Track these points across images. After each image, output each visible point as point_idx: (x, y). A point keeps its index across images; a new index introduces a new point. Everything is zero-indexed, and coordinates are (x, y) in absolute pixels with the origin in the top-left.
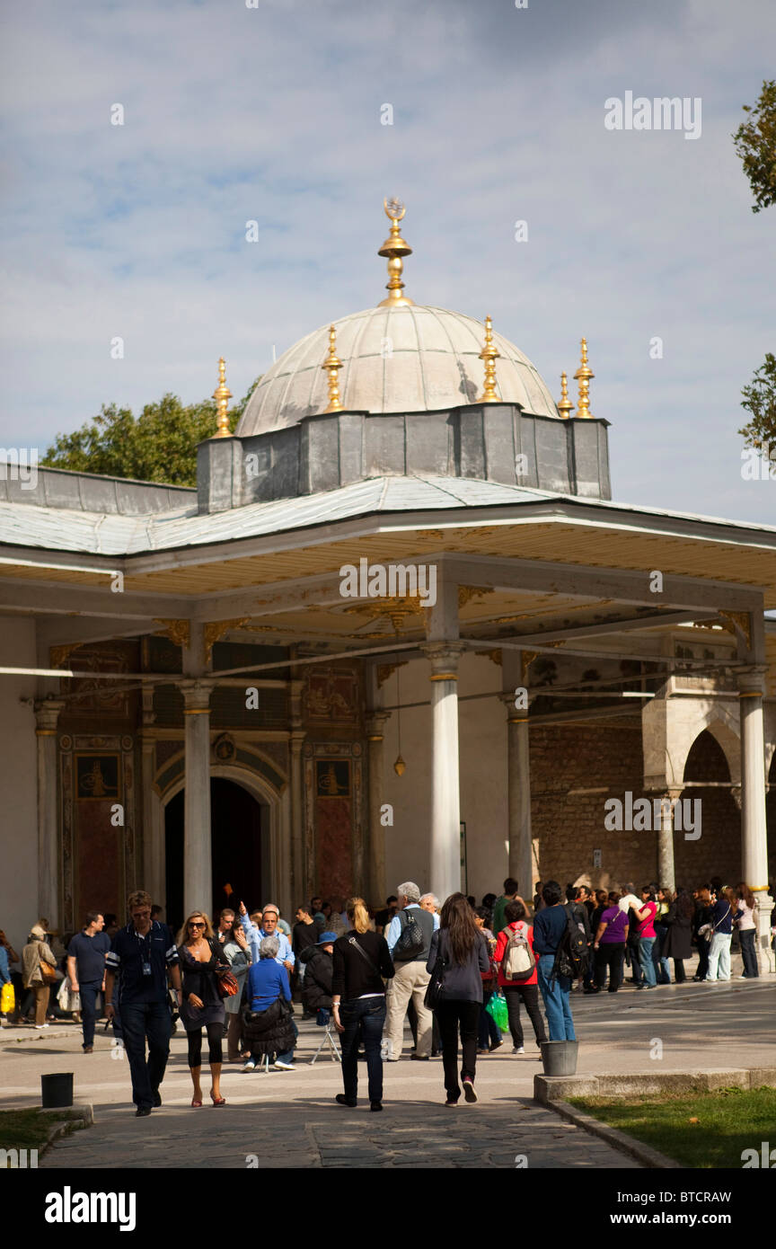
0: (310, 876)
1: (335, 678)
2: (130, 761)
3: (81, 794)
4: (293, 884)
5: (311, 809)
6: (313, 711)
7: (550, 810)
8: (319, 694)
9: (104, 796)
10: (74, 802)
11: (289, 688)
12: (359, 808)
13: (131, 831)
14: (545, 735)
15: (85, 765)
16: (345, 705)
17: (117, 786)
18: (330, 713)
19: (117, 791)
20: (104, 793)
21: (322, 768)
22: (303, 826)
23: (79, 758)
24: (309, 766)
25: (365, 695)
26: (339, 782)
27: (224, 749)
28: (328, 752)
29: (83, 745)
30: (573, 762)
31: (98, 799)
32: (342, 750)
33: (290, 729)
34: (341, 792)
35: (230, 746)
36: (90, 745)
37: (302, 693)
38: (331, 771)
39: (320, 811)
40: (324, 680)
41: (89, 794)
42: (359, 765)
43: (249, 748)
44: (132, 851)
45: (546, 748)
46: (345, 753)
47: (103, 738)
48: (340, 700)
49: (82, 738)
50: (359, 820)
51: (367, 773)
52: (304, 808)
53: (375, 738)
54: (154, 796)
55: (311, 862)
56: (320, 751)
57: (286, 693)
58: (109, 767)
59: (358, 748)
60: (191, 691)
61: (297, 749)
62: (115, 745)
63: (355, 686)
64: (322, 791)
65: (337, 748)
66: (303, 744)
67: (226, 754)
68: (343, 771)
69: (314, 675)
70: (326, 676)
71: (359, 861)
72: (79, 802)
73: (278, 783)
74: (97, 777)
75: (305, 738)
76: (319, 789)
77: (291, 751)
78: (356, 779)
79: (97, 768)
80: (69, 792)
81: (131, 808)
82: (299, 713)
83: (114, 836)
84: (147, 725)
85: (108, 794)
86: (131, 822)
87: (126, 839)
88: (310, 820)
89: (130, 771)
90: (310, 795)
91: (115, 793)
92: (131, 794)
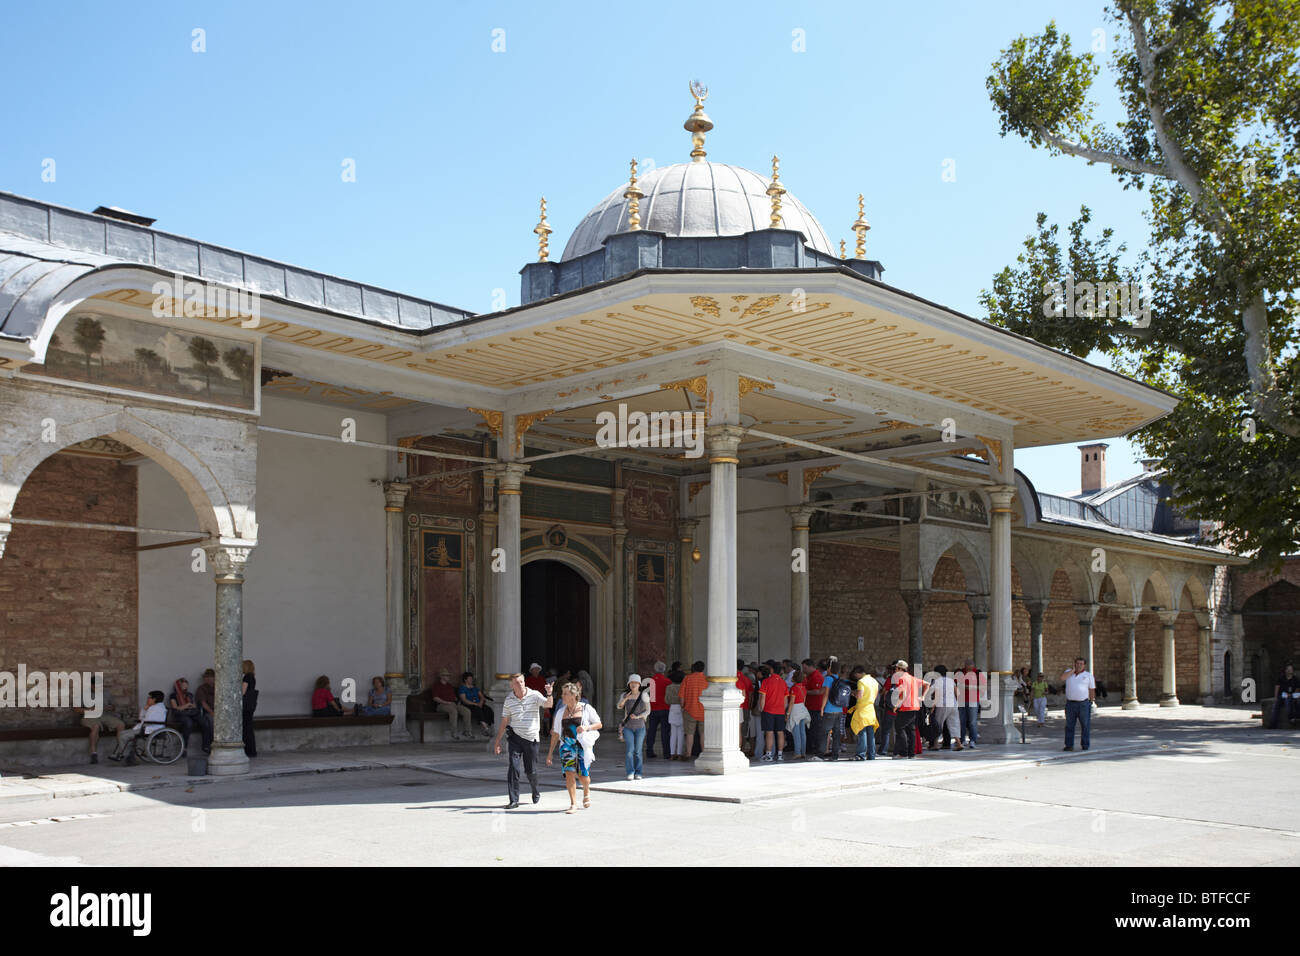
0: (630, 643)
1: (654, 490)
2: (473, 540)
3: (428, 563)
4: (615, 648)
5: (631, 590)
6: (635, 514)
7: (825, 606)
8: (640, 501)
9: (450, 566)
10: (421, 569)
11: (614, 494)
12: (672, 593)
13: (473, 597)
14: (822, 549)
15: (431, 540)
16: (662, 512)
17: (460, 559)
18: (648, 517)
19: (460, 563)
20: (448, 564)
21: (641, 559)
22: (624, 604)
23: (425, 534)
24: (631, 557)
25: (678, 506)
26: (655, 571)
27: (557, 537)
28: (647, 547)
29: (430, 523)
30: (844, 571)
31: (442, 569)
32: (659, 547)
33: (614, 527)
34: (657, 580)
35: (562, 536)
36: (436, 524)
37: (625, 498)
38: (650, 562)
39: (639, 592)
40: (645, 491)
41: (435, 564)
42: (673, 560)
43: (578, 538)
44: (473, 612)
45: (823, 560)
46: (661, 549)
47: (448, 520)
48: (658, 508)
49: (429, 518)
50: (672, 602)
51: (678, 567)
52: (625, 590)
53: (685, 540)
55: (631, 632)
56: (640, 547)
57: (610, 498)
58: (455, 545)
59: (672, 545)
60: (504, 474)
61: (620, 542)
62: (459, 526)
63: (670, 498)
64: (641, 577)
65: (654, 545)
66: (625, 539)
67: (558, 541)
68: (659, 563)
69: (637, 486)
70: (647, 488)
71: (672, 634)
72: (425, 570)
73: (604, 569)
74: (442, 552)
75: (627, 534)
76: (639, 575)
77: (615, 545)
78: (669, 570)
79: (442, 543)
80: (416, 561)
81: (473, 578)
82: (621, 515)
83: (457, 600)
84: (488, 512)
85: (452, 565)
86: (473, 589)
87: (468, 603)
88: (631, 599)
89: (472, 548)
90: (631, 580)
91: (458, 565)
92: (473, 567)
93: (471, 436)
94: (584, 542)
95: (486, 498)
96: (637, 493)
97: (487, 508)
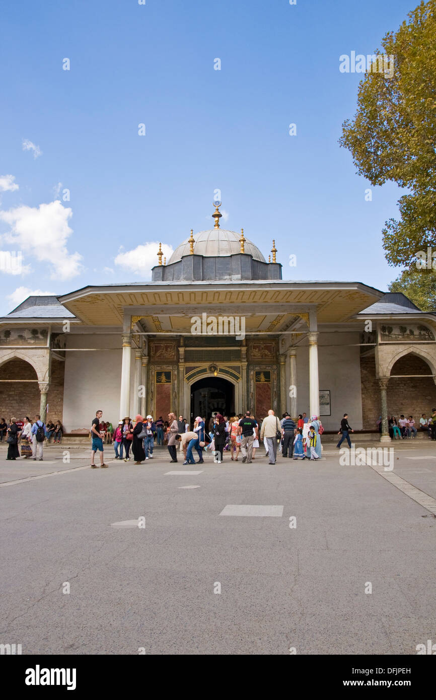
0: (252, 407)
1: (265, 345)
2: (176, 373)
3: (157, 382)
5: (252, 387)
6: (254, 356)
8: (257, 350)
10: (154, 384)
12: (275, 386)
13: (176, 393)
15: (159, 374)
16: (269, 353)
17: (170, 379)
18: (262, 356)
20: (165, 382)
21: (258, 374)
23: (157, 372)
24: (252, 373)
25: (278, 350)
26: (265, 378)
27: (213, 368)
28: (261, 368)
29: (159, 368)
31: (163, 383)
32: (267, 368)
33: (241, 362)
34: (266, 381)
35: (215, 368)
36: (161, 368)
37: (248, 350)
38: (262, 374)
39: (257, 387)
40: (260, 346)
41: (161, 382)
42: (276, 372)
43: (223, 368)
46: (268, 369)
47: (166, 366)
48: (266, 352)
49: (158, 366)
50: (275, 390)
51: (279, 375)
52: (249, 386)
53: (282, 364)
54: (186, 381)
55: (252, 403)
56: (257, 368)
57: (240, 351)
58: (168, 375)
59: (275, 367)
61: (245, 368)
62: (170, 368)
63: (274, 347)
64: (258, 381)
65: (265, 367)
66: (247, 366)
67: (213, 370)
68: (267, 375)
72: (157, 384)
73: (237, 378)
74: (163, 378)
75: (248, 364)
76: (256, 380)
77: (242, 369)
78: (273, 377)
79: (163, 374)
80: (153, 382)
81: (176, 386)
82: (245, 357)
83: (169, 394)
84: (182, 362)
85: (167, 382)
86: (176, 390)
87: (174, 395)
88: (252, 390)
89: (176, 375)
90: (252, 382)
91: (170, 382)
92: (176, 382)
93: (175, 336)
94: (227, 369)
95: (181, 357)
96: (255, 347)
97: (180, 361)
